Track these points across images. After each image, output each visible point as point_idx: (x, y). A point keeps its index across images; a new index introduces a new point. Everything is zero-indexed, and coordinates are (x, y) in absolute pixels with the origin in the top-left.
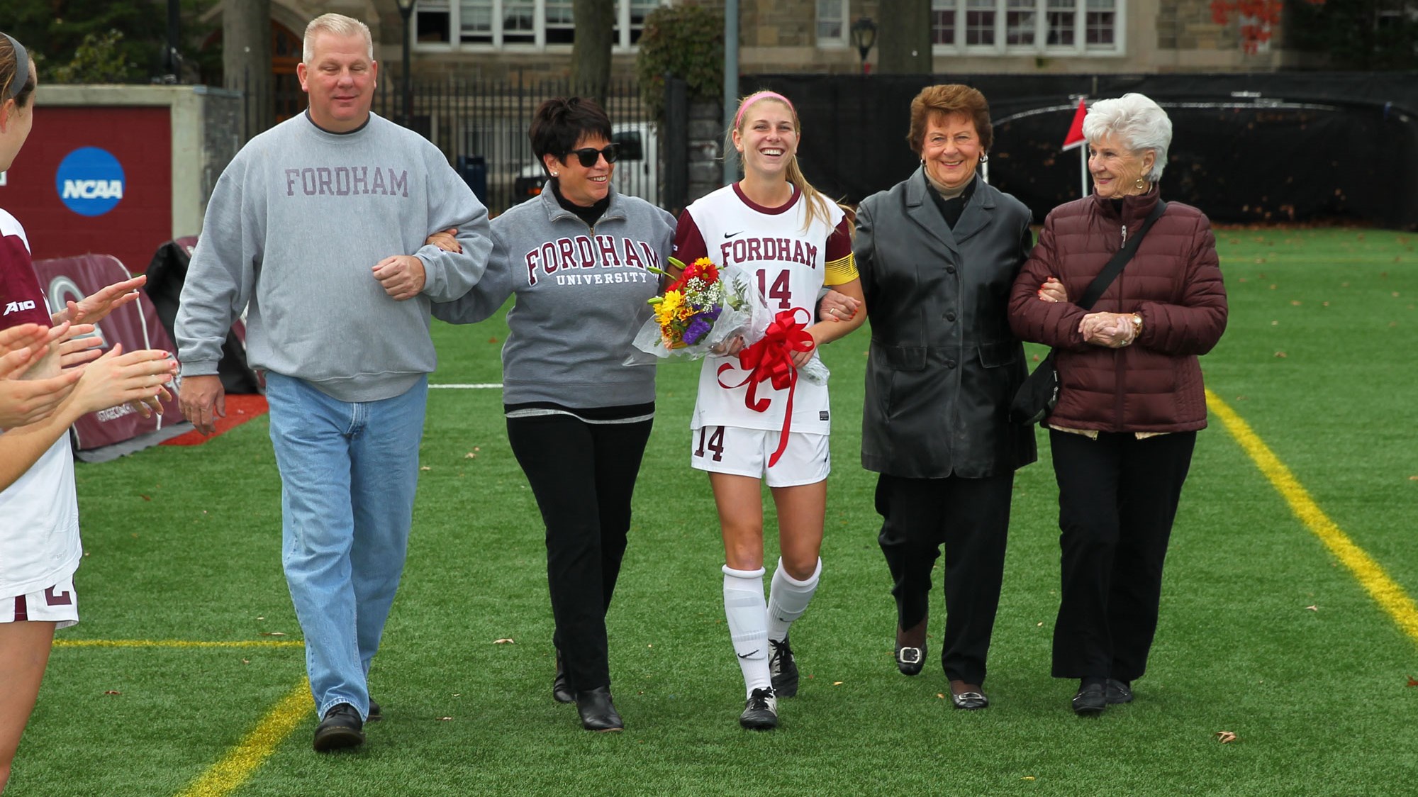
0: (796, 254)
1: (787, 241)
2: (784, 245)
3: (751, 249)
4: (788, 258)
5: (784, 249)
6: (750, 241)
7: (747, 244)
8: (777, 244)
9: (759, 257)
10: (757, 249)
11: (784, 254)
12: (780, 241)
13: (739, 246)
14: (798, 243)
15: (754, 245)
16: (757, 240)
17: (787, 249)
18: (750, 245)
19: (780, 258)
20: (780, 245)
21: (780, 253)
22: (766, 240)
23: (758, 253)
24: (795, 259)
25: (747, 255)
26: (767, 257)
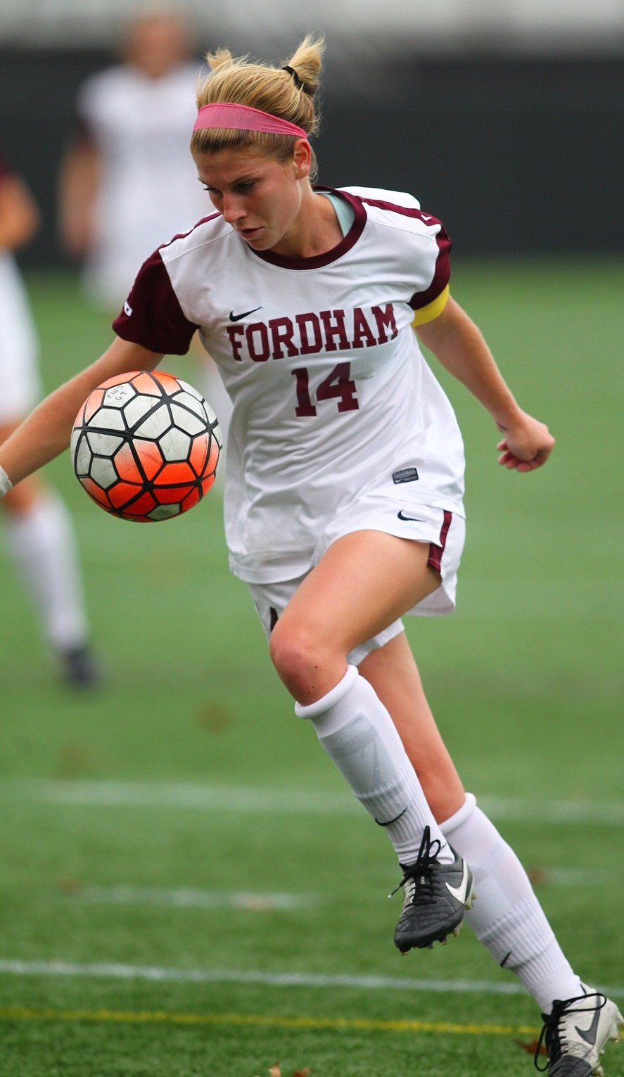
0: (358, 334)
1: (339, 315)
2: (334, 323)
3: (277, 339)
4: (344, 345)
5: (335, 331)
6: (275, 324)
7: (269, 331)
8: (321, 322)
9: (293, 351)
10: (287, 338)
11: (336, 339)
12: (326, 315)
13: (257, 335)
14: (358, 312)
15: (282, 330)
16: (285, 321)
17: (341, 329)
18: (275, 332)
19: (331, 347)
20: (327, 324)
21: (329, 338)
22: (302, 319)
23: (290, 345)
24: (358, 344)
25: (272, 350)
26: (306, 349)
